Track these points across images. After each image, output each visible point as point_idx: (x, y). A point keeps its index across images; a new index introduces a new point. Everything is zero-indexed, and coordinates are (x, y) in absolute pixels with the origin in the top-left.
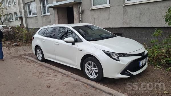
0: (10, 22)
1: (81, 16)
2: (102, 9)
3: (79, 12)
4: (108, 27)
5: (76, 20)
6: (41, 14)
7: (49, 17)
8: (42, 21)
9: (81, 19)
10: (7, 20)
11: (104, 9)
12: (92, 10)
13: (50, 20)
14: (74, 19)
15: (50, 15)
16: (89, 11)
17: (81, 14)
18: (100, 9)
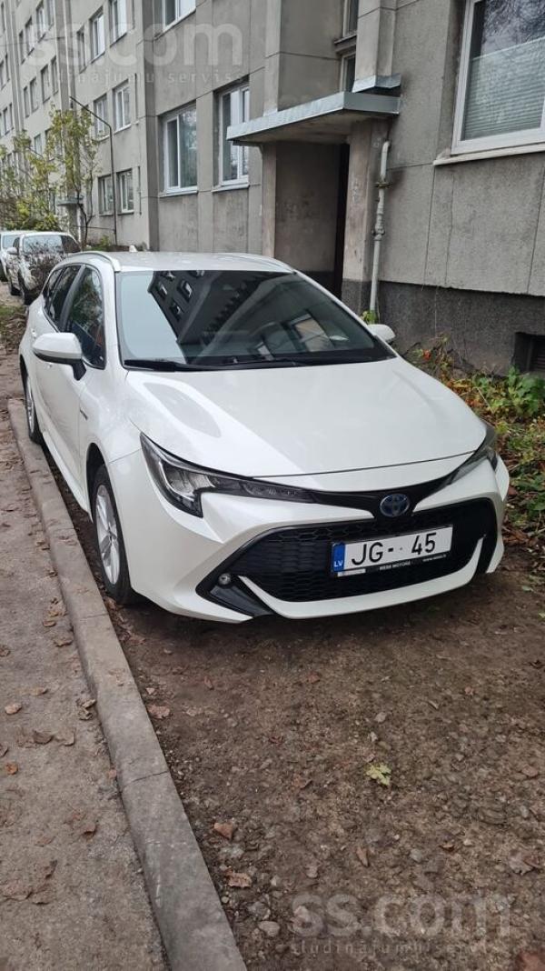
0: (122, 215)
1: (380, 205)
2: (498, 164)
3: (375, 176)
4: (518, 292)
5: (354, 226)
6: (216, 183)
7: (244, 200)
8: (214, 221)
9: (378, 226)
10: (110, 209)
11: (513, 165)
12: (446, 171)
13: (244, 219)
14: (348, 222)
15: (247, 189)
16: (429, 170)
17: (381, 194)
18: (488, 165)
